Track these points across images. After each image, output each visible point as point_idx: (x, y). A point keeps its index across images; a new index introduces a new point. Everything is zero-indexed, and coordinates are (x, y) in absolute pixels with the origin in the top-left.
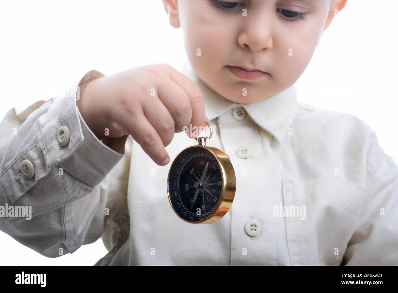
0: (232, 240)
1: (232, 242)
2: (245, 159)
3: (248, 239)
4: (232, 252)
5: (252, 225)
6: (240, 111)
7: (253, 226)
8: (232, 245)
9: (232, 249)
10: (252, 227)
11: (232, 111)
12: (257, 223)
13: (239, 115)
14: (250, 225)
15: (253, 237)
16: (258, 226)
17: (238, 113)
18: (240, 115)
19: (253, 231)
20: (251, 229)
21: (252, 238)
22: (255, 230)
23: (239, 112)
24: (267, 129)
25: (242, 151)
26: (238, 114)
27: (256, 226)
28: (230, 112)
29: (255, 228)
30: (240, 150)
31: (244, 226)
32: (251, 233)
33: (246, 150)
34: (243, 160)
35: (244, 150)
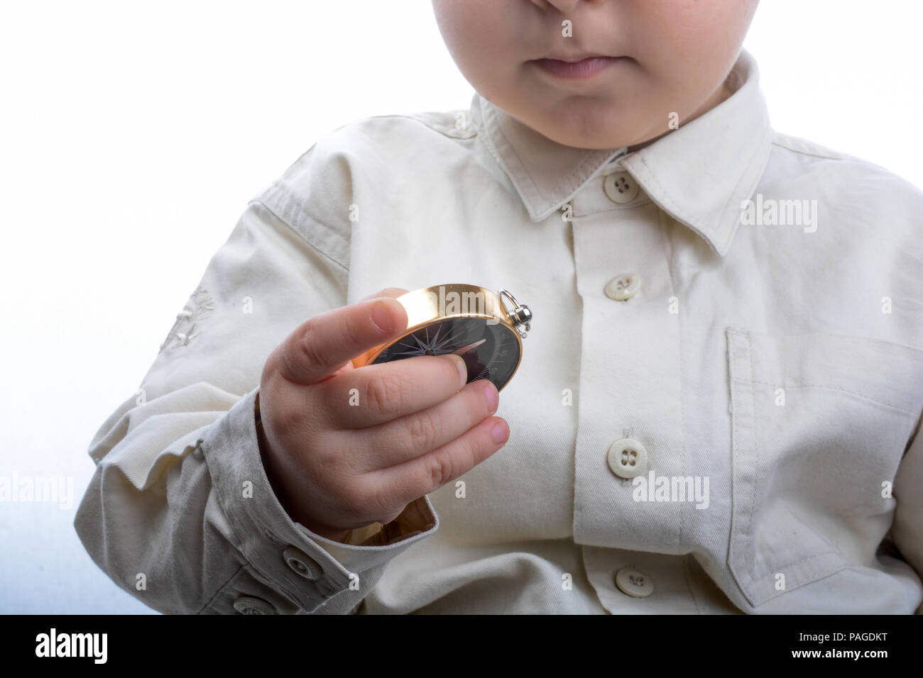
0: (577, 487)
1: (576, 492)
2: (624, 302)
3: (615, 484)
4: (576, 512)
5: (625, 452)
6: (623, 180)
7: (629, 454)
8: (576, 498)
9: (575, 507)
10: (625, 457)
11: (604, 182)
12: (638, 445)
13: (621, 191)
14: (623, 450)
15: (627, 479)
16: (639, 454)
17: (617, 185)
18: (623, 188)
19: (628, 467)
20: (622, 461)
21: (625, 483)
22: (633, 464)
23: (620, 182)
24: (687, 223)
25: (620, 283)
26: (619, 187)
27: (634, 453)
28: (600, 182)
29: (631, 458)
30: (616, 282)
31: (605, 453)
32: (623, 470)
33: (628, 281)
34: (619, 303)
35: (624, 282)
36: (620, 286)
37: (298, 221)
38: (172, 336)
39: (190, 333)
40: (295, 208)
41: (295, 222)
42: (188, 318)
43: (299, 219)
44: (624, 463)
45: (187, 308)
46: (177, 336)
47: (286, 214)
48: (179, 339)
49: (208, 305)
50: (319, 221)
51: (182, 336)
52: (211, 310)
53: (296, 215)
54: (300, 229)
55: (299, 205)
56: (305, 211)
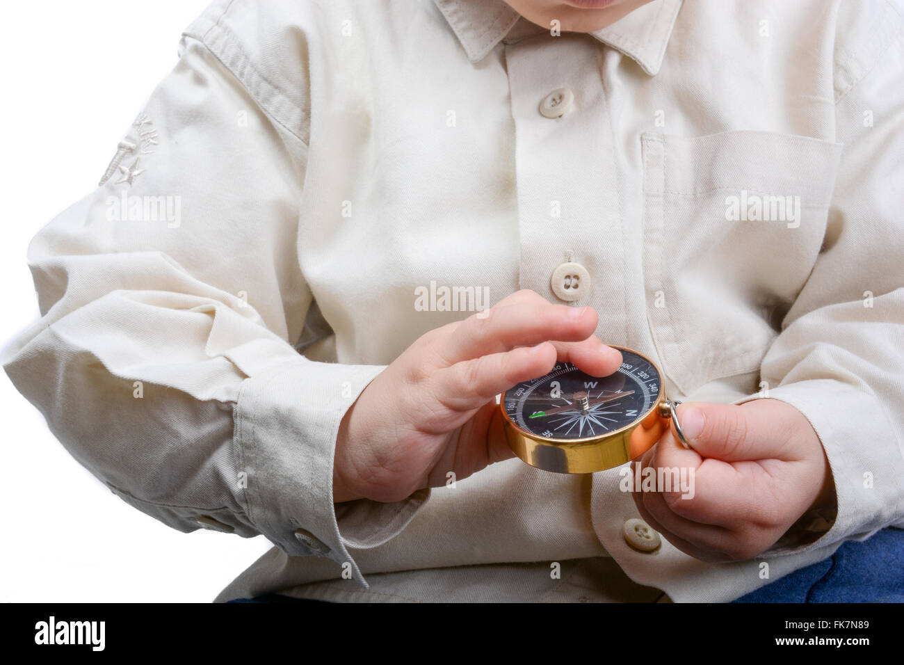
5: (568, 277)
7: (572, 278)
10: (568, 281)
12: (577, 266)
14: (565, 275)
16: (581, 276)
19: (571, 291)
20: (565, 285)
22: (576, 287)
25: (553, 100)
27: (577, 277)
29: (574, 281)
30: (549, 99)
31: (548, 279)
32: (565, 295)
33: (561, 97)
34: (553, 121)
35: (557, 98)
36: (554, 102)
37: (245, 73)
38: (114, 167)
39: (133, 168)
40: (243, 59)
41: (242, 74)
42: (131, 151)
43: (246, 71)
44: (567, 287)
45: (128, 138)
46: (120, 169)
47: (233, 63)
48: (123, 172)
49: (152, 138)
50: (266, 79)
51: (126, 169)
52: (155, 144)
53: (244, 67)
54: (247, 82)
55: (247, 57)
56: (252, 66)
